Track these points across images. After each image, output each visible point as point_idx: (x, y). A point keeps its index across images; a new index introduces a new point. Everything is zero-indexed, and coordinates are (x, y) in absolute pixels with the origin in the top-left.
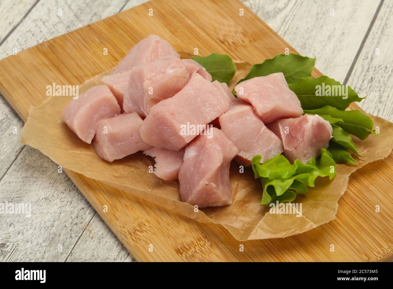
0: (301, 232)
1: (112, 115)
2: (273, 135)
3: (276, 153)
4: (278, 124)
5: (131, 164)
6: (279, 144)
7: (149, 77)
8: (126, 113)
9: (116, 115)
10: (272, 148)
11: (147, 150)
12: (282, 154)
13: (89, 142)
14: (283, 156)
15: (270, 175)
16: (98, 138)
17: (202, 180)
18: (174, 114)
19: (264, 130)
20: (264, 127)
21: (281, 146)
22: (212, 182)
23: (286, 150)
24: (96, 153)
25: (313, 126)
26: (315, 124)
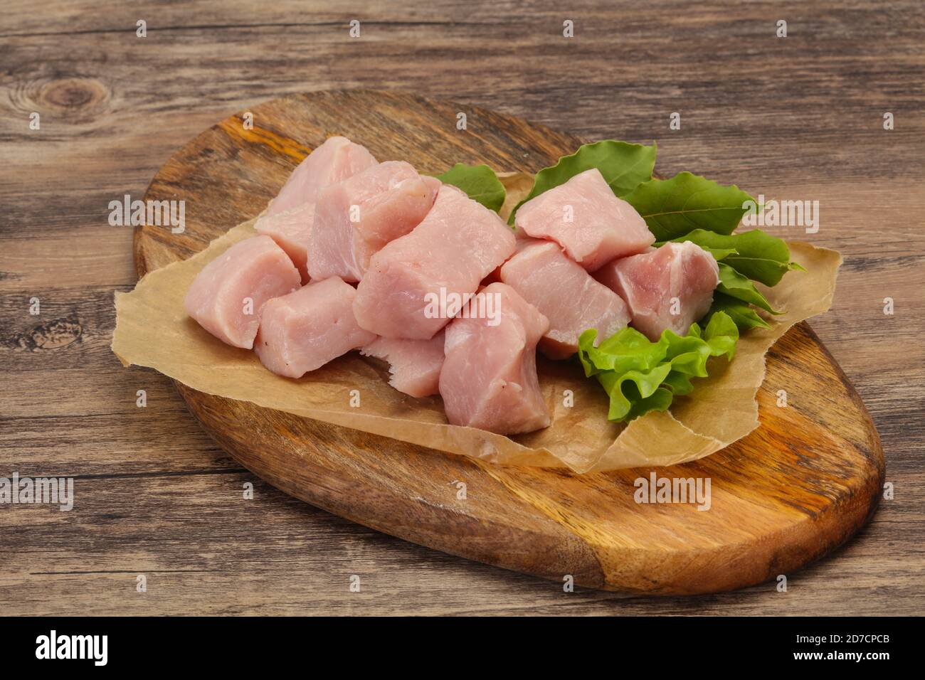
0: (699, 457)
1: (285, 290)
2: (608, 292)
3: (619, 326)
4: (614, 270)
5: (338, 378)
6: (621, 307)
7: (356, 197)
8: (316, 282)
9: (293, 290)
10: (609, 316)
11: (368, 345)
12: (630, 325)
13: (248, 344)
14: (631, 329)
15: (616, 365)
16: (265, 336)
17: (494, 379)
18: (420, 263)
19: (590, 284)
20: (589, 279)
21: (626, 310)
22: (512, 381)
23: (638, 315)
24: (264, 366)
25: (683, 263)
26: (687, 258)
